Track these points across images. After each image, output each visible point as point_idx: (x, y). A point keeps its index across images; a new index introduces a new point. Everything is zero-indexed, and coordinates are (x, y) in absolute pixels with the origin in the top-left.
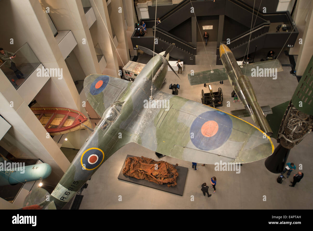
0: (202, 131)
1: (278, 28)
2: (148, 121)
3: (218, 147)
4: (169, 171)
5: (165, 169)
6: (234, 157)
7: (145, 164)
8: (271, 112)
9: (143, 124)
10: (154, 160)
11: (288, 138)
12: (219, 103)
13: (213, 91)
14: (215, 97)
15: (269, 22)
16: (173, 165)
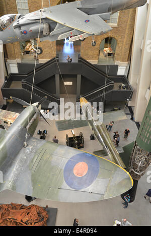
0: (75, 171)
1: (120, 87)
2: (22, 167)
3: (89, 185)
4: (39, 214)
5: (35, 213)
6: (103, 193)
7: (14, 211)
8: (123, 151)
9: (17, 170)
10: (24, 206)
11: (136, 171)
12: (81, 145)
13: (76, 135)
14: (77, 140)
15: (113, 82)
16: (43, 207)
